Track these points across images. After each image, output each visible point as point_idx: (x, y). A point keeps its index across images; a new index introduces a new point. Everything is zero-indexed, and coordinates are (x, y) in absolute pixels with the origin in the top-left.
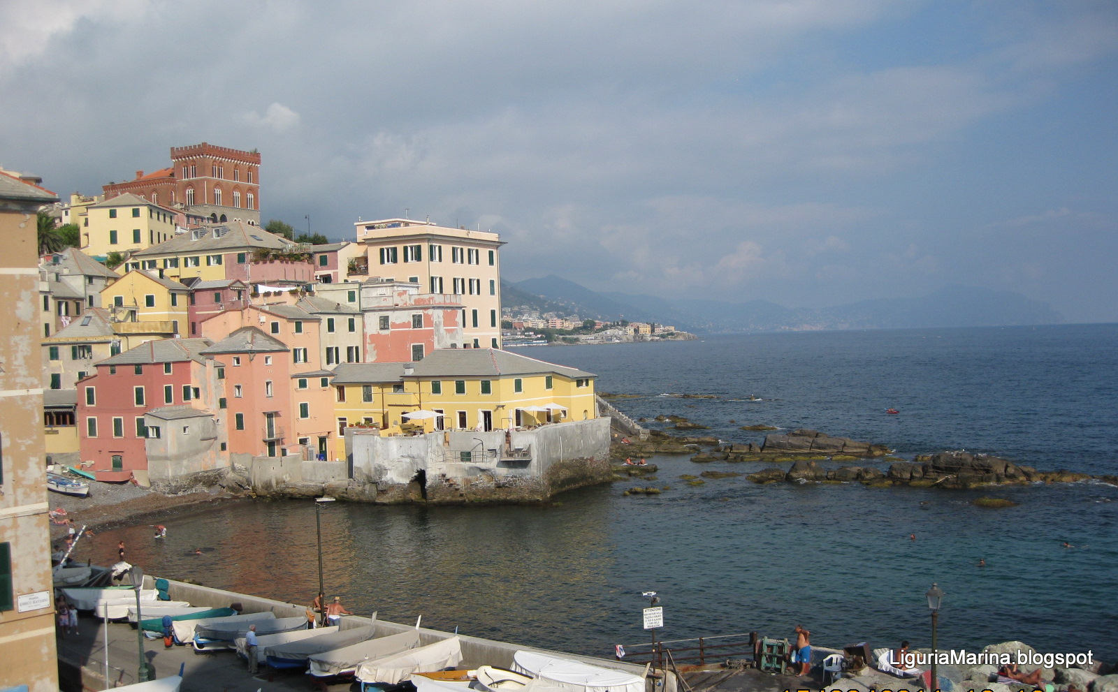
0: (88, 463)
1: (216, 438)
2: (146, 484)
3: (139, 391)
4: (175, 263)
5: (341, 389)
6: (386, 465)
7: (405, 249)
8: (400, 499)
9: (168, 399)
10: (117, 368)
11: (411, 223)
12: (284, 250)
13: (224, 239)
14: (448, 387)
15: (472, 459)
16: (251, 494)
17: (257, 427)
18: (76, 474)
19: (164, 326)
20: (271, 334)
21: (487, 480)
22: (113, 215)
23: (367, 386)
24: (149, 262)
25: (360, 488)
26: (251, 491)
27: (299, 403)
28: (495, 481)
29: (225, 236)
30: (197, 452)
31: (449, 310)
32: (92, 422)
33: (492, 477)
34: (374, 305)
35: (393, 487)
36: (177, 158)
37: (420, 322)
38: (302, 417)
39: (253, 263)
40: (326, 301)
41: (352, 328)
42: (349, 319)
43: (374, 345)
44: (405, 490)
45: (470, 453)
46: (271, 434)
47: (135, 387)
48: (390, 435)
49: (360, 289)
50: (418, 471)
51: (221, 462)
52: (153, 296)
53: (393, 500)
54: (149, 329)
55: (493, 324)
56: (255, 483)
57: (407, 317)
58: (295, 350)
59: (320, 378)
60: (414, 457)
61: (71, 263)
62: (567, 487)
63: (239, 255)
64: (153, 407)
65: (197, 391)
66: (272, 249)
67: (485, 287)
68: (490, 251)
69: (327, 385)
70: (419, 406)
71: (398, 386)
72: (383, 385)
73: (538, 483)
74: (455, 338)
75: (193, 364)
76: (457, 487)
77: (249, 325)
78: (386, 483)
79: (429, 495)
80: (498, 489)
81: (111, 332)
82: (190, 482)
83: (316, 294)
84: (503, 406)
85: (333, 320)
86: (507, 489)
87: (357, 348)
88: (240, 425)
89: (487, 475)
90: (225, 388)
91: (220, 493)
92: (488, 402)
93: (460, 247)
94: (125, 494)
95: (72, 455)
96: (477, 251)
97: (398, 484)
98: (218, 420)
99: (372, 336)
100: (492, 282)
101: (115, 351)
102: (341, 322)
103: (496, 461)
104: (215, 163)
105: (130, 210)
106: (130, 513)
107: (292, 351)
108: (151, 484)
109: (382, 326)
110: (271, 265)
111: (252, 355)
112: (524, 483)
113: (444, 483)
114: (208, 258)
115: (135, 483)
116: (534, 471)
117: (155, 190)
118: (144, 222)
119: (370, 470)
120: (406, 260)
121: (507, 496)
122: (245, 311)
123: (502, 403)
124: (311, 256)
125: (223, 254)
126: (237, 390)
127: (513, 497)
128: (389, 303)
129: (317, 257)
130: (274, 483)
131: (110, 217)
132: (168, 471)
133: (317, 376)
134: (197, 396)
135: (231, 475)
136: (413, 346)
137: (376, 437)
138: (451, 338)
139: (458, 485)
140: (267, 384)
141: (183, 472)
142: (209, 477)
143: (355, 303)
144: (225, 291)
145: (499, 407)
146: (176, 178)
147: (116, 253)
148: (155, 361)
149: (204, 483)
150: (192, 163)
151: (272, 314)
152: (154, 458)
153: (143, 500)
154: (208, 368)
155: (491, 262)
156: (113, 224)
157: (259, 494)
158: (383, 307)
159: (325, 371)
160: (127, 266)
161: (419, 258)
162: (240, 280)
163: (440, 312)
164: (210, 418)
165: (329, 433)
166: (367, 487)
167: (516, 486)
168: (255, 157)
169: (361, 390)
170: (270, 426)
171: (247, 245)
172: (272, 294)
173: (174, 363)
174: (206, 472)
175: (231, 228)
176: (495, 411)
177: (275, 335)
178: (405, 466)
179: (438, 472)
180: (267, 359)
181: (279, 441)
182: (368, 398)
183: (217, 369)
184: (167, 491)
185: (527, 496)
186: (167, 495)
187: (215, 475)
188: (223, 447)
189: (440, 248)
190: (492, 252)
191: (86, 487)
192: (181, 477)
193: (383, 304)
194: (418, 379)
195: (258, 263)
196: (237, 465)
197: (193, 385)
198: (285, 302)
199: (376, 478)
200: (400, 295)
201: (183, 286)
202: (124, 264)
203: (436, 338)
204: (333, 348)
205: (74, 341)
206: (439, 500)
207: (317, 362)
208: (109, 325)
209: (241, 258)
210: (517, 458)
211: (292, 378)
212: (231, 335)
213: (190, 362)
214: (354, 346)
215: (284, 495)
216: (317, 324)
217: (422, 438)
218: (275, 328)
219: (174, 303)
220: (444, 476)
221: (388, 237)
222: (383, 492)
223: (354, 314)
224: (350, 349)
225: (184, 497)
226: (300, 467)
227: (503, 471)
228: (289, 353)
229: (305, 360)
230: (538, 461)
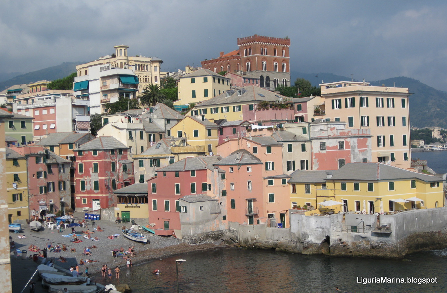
0: (152, 225)
1: (219, 213)
2: (181, 238)
3: (177, 186)
4: (216, 110)
5: (294, 185)
6: (308, 232)
7: (346, 100)
8: (315, 252)
9: (193, 191)
10: (167, 173)
11: (353, 83)
12: (277, 102)
13: (243, 96)
14: (350, 186)
15: (357, 231)
16: (238, 245)
17: (242, 207)
18: (146, 231)
19: (199, 148)
20: (253, 154)
21: (365, 244)
22: (193, 81)
23: (308, 184)
24: (203, 110)
25: (294, 245)
26: (238, 243)
27: (269, 194)
28: (371, 244)
29: (244, 94)
30: (208, 221)
31: (361, 139)
32: (155, 202)
33: (368, 241)
34: (317, 135)
35: (312, 245)
36: (241, 44)
37: (343, 145)
38: (270, 201)
39: (257, 110)
40: (290, 134)
41: (304, 149)
42: (302, 144)
43: (317, 159)
44: (319, 247)
45: (356, 227)
46: (250, 211)
47: (175, 184)
48: (312, 215)
49: (309, 126)
50: (326, 237)
51: (223, 226)
52: (197, 131)
53: (311, 253)
54: (190, 150)
55: (405, 144)
56: (240, 239)
57: (335, 143)
58: (267, 163)
59: (282, 179)
60: (323, 228)
61: (159, 112)
62: (420, 249)
63: (250, 105)
64: (184, 196)
65: (210, 186)
66: (270, 101)
67: (399, 121)
68: (402, 99)
69: (286, 184)
70: (334, 197)
71: (324, 185)
72: (316, 184)
73: (396, 247)
74: (365, 155)
75: (208, 171)
76: (348, 247)
77: (241, 148)
78: (308, 243)
79: (332, 251)
80: (372, 249)
81: (170, 152)
82: (203, 238)
83: (285, 129)
84: (380, 199)
85: (291, 145)
86: (377, 249)
87: (307, 161)
88: (233, 206)
89: (366, 241)
90: (225, 185)
91: (221, 244)
92: (371, 196)
93: (381, 97)
94: (169, 243)
95: (145, 219)
96: (393, 100)
97: (315, 243)
98: (221, 203)
99: (316, 154)
100: (404, 118)
101: (172, 162)
102: (297, 147)
103: (370, 232)
104: (262, 46)
105: (202, 78)
106: (165, 254)
107: (264, 164)
108: (183, 237)
109: (322, 149)
110: (268, 111)
111: (239, 166)
112: (388, 246)
113: (341, 244)
114: (234, 107)
115: (175, 236)
116: (393, 239)
117: (228, 63)
118: (209, 85)
119: (299, 235)
120: (346, 106)
121: (377, 254)
122: (240, 140)
123: (379, 197)
124: (292, 105)
125: (241, 105)
126: (232, 186)
127: (381, 254)
128: (326, 135)
129: (296, 106)
130: (250, 240)
131: (192, 83)
132: (191, 231)
133: (280, 178)
134: (210, 189)
135: (228, 234)
136: (339, 160)
137: (303, 215)
138: (362, 155)
139: (349, 246)
140: (249, 183)
141: (200, 231)
142: (215, 234)
143: (307, 134)
144: (238, 127)
145: (377, 199)
146: (240, 56)
147: (193, 103)
148: (185, 170)
149: (212, 238)
150: (249, 47)
151: (254, 142)
152: (184, 223)
153: (177, 246)
154: (215, 173)
155: (403, 106)
156: (193, 87)
157: (242, 246)
158: (322, 137)
159: (286, 175)
160: (192, 112)
161: (353, 105)
162: (247, 120)
163: (355, 140)
164: (216, 201)
165: (287, 211)
166: (298, 244)
167: (383, 248)
168: (287, 41)
169: (304, 186)
170: (250, 207)
171: (254, 100)
172: (258, 130)
173: (196, 170)
174: (214, 232)
175: (248, 89)
176: (376, 201)
177: (255, 155)
178: (319, 233)
179: (337, 238)
180: (248, 169)
181: (256, 216)
182: (308, 191)
183: (221, 174)
184: (190, 242)
185: (389, 254)
186: (190, 244)
187: (219, 234)
188: (224, 218)
189: (367, 99)
190: (404, 99)
191: (146, 238)
192: (198, 234)
193: (323, 135)
194: (334, 181)
195: (260, 110)
196: (232, 229)
197: (208, 183)
198: (265, 135)
199: (302, 240)
200: (331, 130)
201: (216, 125)
202: (190, 112)
203: (352, 156)
204: (291, 161)
205: (151, 157)
206: (337, 254)
207: (281, 169)
208: (169, 148)
209: (251, 107)
210: (383, 231)
211: (264, 179)
212: (232, 154)
213: (206, 170)
214: (305, 160)
215: (255, 247)
216: (281, 148)
217: (328, 217)
218: (255, 150)
219: (209, 134)
220: (340, 240)
221: (336, 93)
222: (306, 248)
223: (305, 141)
224: (302, 162)
225: (199, 245)
226: (265, 231)
227: (375, 239)
228: (262, 165)
229: (273, 169)
230: (396, 234)
